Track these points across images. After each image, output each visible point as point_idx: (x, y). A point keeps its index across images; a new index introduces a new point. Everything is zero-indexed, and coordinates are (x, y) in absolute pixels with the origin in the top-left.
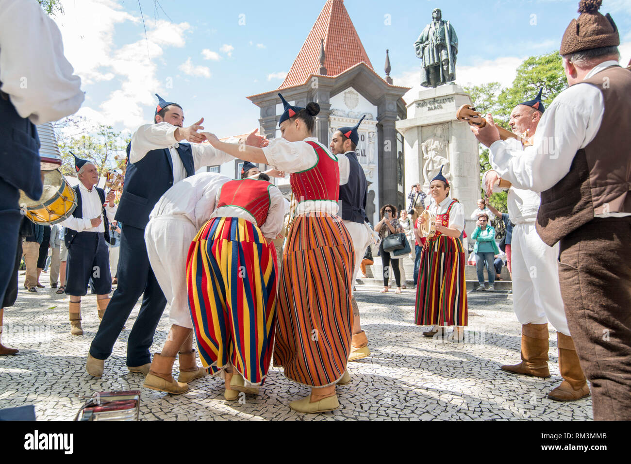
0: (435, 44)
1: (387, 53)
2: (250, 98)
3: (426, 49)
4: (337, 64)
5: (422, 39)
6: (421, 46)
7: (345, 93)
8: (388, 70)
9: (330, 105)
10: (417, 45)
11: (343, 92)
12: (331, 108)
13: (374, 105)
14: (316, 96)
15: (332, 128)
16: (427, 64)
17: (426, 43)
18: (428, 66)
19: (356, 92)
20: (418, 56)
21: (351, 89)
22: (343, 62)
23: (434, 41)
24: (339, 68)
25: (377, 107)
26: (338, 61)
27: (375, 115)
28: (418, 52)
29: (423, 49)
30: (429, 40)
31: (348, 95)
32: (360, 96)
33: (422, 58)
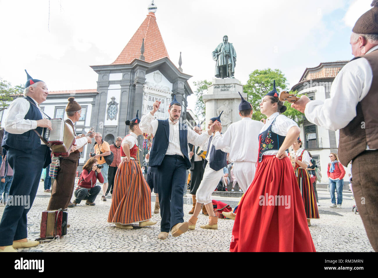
0: (225, 54)
1: (181, 54)
2: (92, 67)
3: (220, 56)
4: (150, 55)
5: (217, 50)
6: (216, 54)
7: (154, 73)
8: (180, 64)
9: (145, 79)
10: (214, 53)
11: (153, 72)
12: (146, 81)
13: (171, 83)
14: (137, 72)
15: (145, 93)
16: (220, 65)
17: (219, 53)
18: (220, 66)
19: (161, 73)
20: (214, 59)
21: (158, 71)
22: (154, 54)
23: (224, 53)
24: (152, 57)
25: (172, 84)
26: (151, 54)
27: (171, 89)
28: (214, 57)
29: (218, 56)
30: (221, 52)
31: (156, 74)
32: (163, 76)
33: (217, 61)
